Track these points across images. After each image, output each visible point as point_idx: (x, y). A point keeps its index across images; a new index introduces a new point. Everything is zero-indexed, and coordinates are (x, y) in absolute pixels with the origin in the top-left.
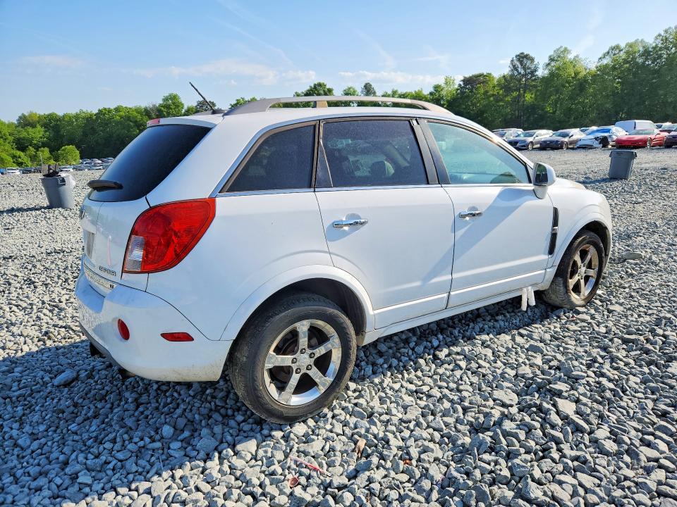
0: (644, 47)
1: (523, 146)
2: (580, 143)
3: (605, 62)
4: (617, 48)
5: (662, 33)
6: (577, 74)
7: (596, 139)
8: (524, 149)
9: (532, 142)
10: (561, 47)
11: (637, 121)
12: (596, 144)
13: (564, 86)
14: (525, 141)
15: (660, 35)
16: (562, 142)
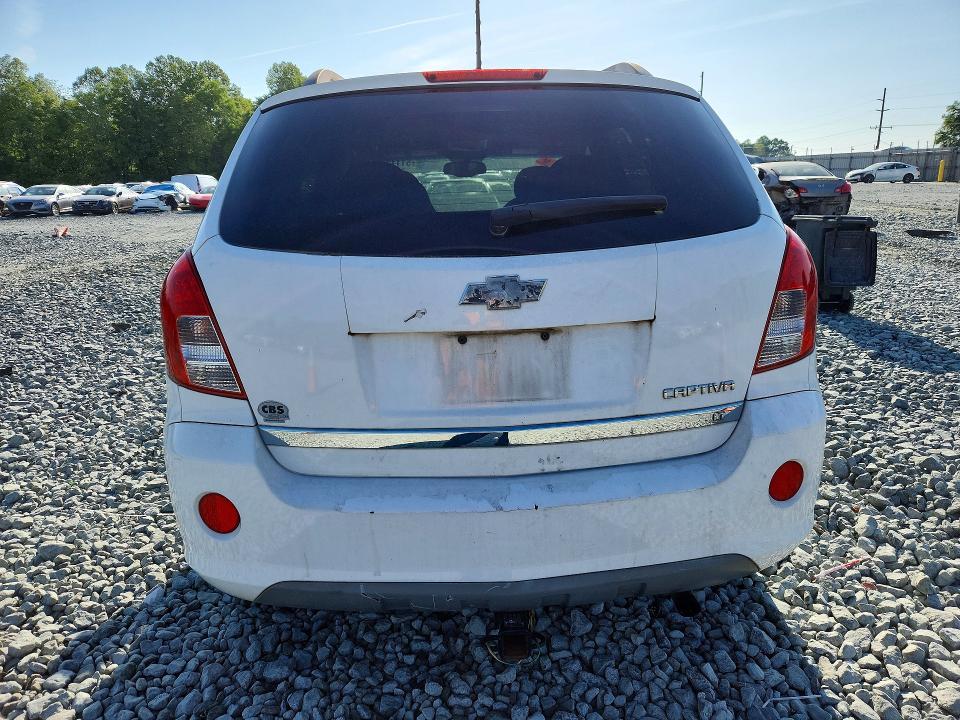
0: (136, 77)
1: (40, 210)
2: (137, 205)
3: (85, 89)
4: (94, 72)
5: (154, 62)
6: (48, 102)
7: (160, 198)
8: (46, 215)
9: (55, 203)
10: (7, 56)
11: (198, 176)
12: (162, 205)
13: (33, 120)
14: (42, 202)
15: (151, 64)
16: (110, 203)
